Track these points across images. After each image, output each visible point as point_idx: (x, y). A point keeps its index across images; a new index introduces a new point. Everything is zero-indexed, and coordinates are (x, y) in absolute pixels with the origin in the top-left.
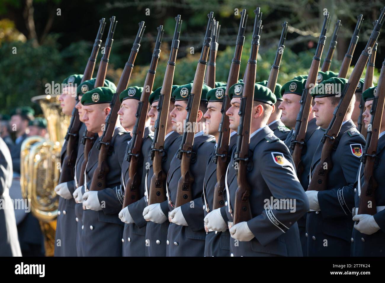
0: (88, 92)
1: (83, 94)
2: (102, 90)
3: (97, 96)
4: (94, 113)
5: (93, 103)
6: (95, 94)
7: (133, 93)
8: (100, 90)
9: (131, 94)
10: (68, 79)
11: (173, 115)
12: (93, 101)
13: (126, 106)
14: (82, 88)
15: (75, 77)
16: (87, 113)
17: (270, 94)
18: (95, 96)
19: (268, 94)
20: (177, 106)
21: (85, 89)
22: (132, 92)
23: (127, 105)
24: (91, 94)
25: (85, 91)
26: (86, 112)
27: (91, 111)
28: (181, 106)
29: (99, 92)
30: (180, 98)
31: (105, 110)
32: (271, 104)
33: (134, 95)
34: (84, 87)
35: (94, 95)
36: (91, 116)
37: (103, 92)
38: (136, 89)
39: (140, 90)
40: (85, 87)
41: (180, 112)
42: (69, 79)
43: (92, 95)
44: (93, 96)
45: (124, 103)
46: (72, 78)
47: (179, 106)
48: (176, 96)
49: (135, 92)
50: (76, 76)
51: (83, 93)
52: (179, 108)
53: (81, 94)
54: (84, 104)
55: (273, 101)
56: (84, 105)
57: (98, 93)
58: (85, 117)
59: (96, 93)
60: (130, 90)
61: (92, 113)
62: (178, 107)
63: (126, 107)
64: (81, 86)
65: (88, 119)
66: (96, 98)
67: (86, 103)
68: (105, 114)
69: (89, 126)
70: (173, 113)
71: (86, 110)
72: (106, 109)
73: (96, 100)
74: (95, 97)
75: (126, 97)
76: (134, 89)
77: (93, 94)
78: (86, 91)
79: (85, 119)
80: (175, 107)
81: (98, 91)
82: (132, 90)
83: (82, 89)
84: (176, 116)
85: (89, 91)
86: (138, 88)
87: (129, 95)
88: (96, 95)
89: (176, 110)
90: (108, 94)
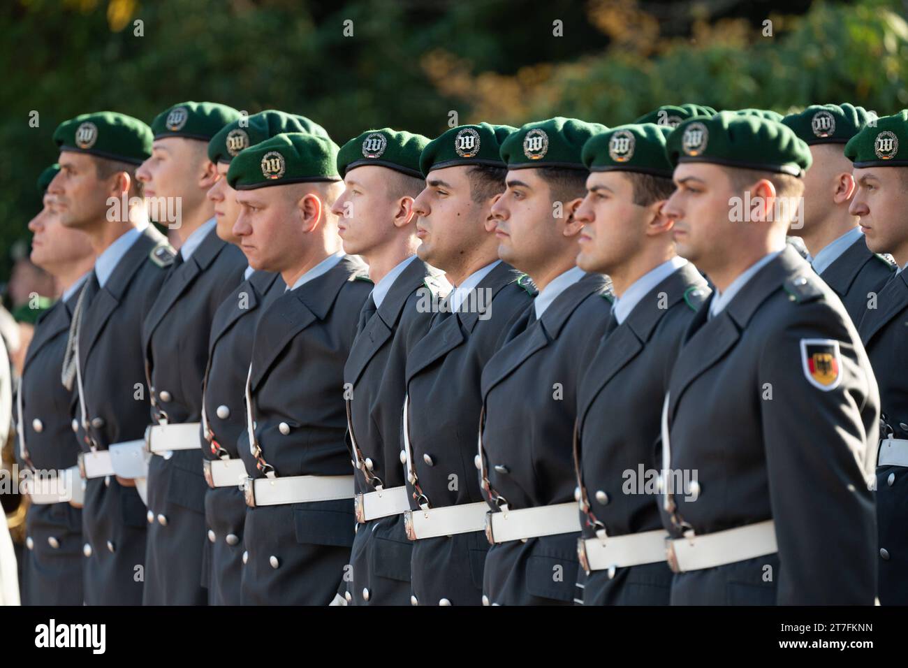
0: (247, 149)
1: (231, 157)
2: (293, 141)
3: (278, 160)
4: (268, 213)
5: (266, 183)
6: (270, 154)
7: (378, 148)
8: (285, 142)
9: (371, 152)
10: (168, 114)
11: (502, 213)
12: (266, 177)
13: (356, 187)
14: (230, 138)
15: (188, 108)
16: (248, 212)
17: (791, 143)
18: (273, 161)
19: (785, 142)
20: (512, 184)
21: (237, 142)
22: (374, 145)
23: (359, 184)
24: (259, 156)
25: (237, 150)
26: (242, 209)
27: (262, 208)
28: (527, 186)
29: (282, 149)
30: (522, 163)
31: (301, 203)
32: (796, 173)
33: (382, 156)
34: (234, 136)
35: (269, 159)
36: (259, 222)
37: (295, 149)
38: (388, 136)
39: (400, 138)
40: (237, 138)
41: (522, 204)
42: (172, 114)
43: (263, 158)
44: (264, 161)
45: (350, 179)
46: (179, 112)
47: (520, 184)
48: (511, 156)
49: (384, 145)
50: (194, 106)
51: (233, 154)
52: (521, 190)
53: (224, 159)
54: (237, 186)
55: (803, 165)
56: (237, 189)
57: (279, 152)
58: (242, 225)
59: (274, 154)
60: (368, 140)
61: (263, 211)
62: (518, 188)
63: (356, 192)
64: (226, 135)
65: (251, 232)
66: (274, 168)
67: (244, 184)
68: (303, 215)
69: (255, 252)
70: (501, 209)
71: (246, 203)
72: (306, 202)
73: (273, 173)
74: (273, 165)
75: (355, 161)
76: (379, 135)
77: (266, 157)
78: (243, 148)
79: (242, 231)
80: (508, 189)
81: (281, 146)
82: (375, 140)
83: (228, 143)
84: (508, 217)
85: (250, 145)
86: (394, 133)
87: (365, 156)
88: (275, 157)
89: (510, 196)
90: (309, 155)
